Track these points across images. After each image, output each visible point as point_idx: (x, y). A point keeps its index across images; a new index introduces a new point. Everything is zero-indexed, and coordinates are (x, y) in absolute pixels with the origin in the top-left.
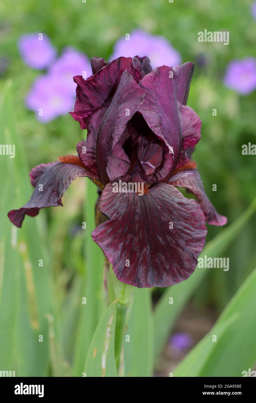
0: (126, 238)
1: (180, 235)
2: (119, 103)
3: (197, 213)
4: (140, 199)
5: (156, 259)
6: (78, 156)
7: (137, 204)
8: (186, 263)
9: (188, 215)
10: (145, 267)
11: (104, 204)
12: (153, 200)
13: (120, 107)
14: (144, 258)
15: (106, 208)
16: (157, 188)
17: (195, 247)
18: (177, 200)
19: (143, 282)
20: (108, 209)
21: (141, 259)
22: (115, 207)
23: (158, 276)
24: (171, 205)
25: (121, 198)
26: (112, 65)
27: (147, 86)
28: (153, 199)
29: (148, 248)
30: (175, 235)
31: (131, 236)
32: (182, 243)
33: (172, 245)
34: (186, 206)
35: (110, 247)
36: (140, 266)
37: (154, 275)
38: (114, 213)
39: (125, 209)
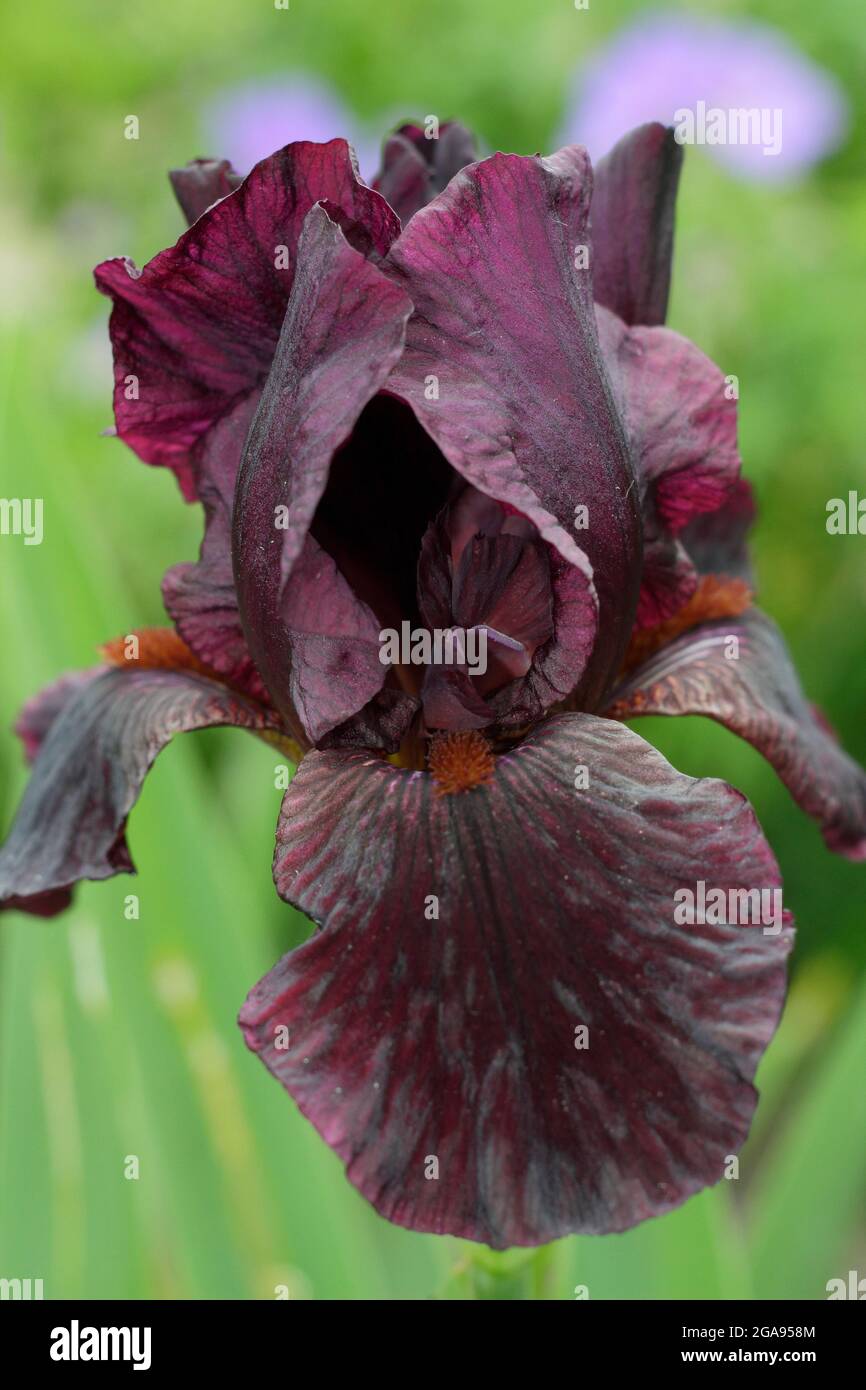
0: (402, 1017)
1: (663, 967)
2: (303, 364)
3: (738, 845)
4: (456, 812)
5: (560, 1097)
6: (173, 634)
7: (440, 839)
8: (707, 1104)
9: (694, 863)
10: (505, 1148)
11: (294, 854)
12: (520, 810)
13: (306, 383)
14: (501, 1104)
15: (300, 875)
16: (539, 744)
17: (740, 1018)
18: (638, 792)
19: (504, 1219)
20: (308, 881)
21: (485, 1109)
22: (346, 866)
23: (579, 1179)
24: (610, 823)
25: (364, 820)
26: (258, 188)
27: (428, 263)
28: (518, 803)
29: (511, 1051)
30: (638, 968)
31: (428, 1003)
32: (675, 1003)
33: (629, 1020)
34: (686, 820)
35: (328, 1068)
36: (485, 1139)
37: (557, 1179)
38: (336, 895)
39: (386, 873)
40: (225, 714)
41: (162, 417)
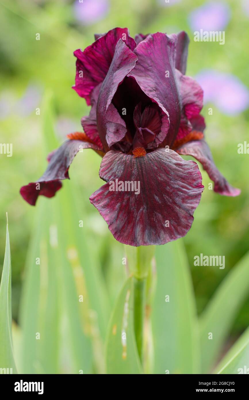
0: (123, 199)
1: (177, 193)
2: (115, 70)
3: (194, 172)
4: (137, 161)
5: (153, 218)
7: (133, 166)
8: (183, 220)
9: (185, 175)
10: (141, 226)
11: (104, 169)
12: (150, 162)
13: (115, 74)
14: (141, 217)
15: (104, 173)
16: (155, 151)
17: (191, 203)
18: (175, 161)
19: (140, 240)
20: (106, 174)
21: (138, 219)
22: (114, 171)
23: (156, 234)
24: (168, 166)
25: (118, 162)
26: (109, 36)
27: (141, 53)
28: (150, 160)
29: (144, 208)
30: (172, 193)
31: (128, 197)
32: (178, 200)
33: (169, 203)
34: (184, 167)
35: (107, 208)
36: (137, 225)
37: (151, 234)
38: (111, 176)
39: (122, 172)
40: (92, 146)
41: (85, 84)
